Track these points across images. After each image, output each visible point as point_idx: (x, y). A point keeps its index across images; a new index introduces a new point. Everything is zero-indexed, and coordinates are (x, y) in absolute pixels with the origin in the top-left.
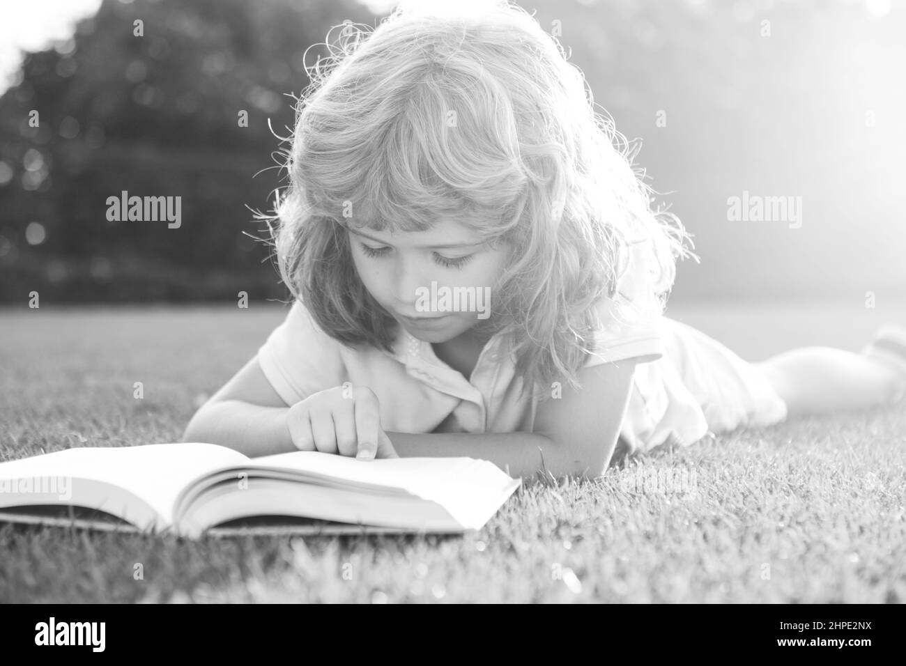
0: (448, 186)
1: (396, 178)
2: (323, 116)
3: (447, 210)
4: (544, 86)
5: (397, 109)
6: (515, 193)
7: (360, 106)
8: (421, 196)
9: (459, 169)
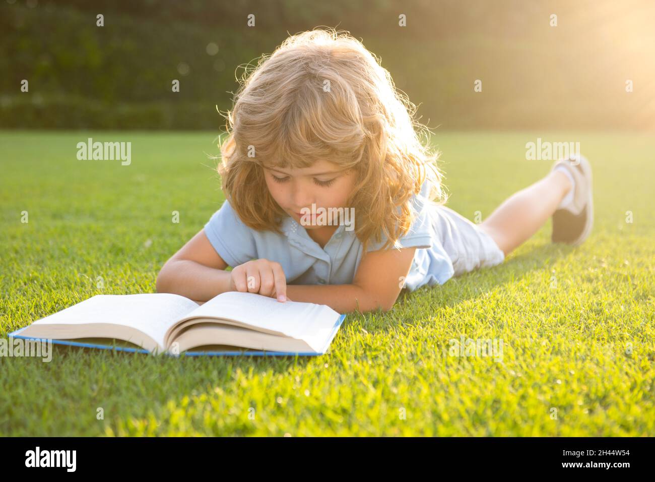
0: (323, 142)
1: (293, 139)
2: (250, 105)
3: (323, 156)
4: (371, 82)
5: (291, 100)
6: (359, 144)
7: (271, 98)
8: (309, 149)
9: (328, 132)
